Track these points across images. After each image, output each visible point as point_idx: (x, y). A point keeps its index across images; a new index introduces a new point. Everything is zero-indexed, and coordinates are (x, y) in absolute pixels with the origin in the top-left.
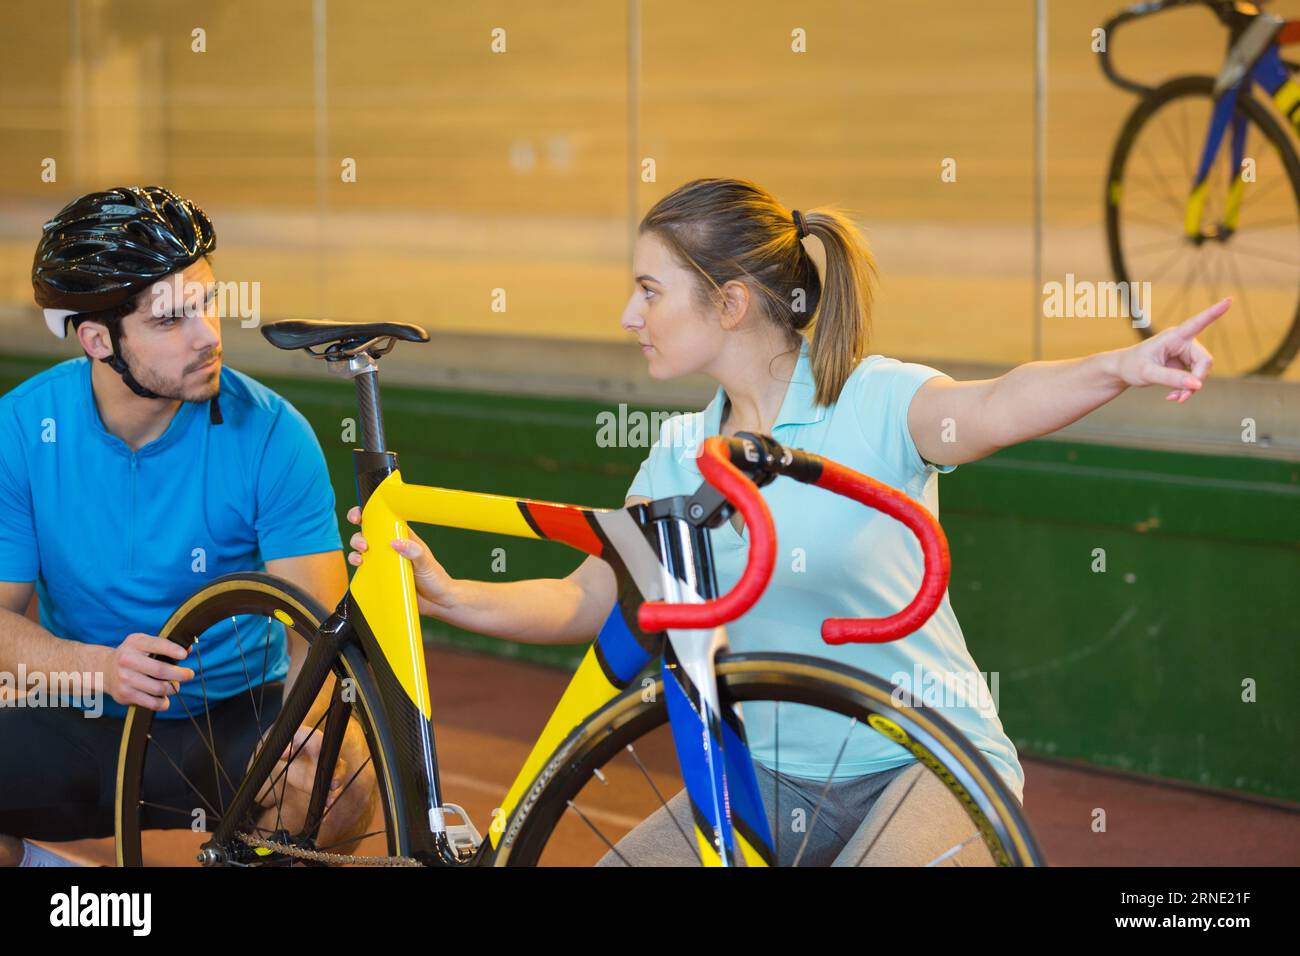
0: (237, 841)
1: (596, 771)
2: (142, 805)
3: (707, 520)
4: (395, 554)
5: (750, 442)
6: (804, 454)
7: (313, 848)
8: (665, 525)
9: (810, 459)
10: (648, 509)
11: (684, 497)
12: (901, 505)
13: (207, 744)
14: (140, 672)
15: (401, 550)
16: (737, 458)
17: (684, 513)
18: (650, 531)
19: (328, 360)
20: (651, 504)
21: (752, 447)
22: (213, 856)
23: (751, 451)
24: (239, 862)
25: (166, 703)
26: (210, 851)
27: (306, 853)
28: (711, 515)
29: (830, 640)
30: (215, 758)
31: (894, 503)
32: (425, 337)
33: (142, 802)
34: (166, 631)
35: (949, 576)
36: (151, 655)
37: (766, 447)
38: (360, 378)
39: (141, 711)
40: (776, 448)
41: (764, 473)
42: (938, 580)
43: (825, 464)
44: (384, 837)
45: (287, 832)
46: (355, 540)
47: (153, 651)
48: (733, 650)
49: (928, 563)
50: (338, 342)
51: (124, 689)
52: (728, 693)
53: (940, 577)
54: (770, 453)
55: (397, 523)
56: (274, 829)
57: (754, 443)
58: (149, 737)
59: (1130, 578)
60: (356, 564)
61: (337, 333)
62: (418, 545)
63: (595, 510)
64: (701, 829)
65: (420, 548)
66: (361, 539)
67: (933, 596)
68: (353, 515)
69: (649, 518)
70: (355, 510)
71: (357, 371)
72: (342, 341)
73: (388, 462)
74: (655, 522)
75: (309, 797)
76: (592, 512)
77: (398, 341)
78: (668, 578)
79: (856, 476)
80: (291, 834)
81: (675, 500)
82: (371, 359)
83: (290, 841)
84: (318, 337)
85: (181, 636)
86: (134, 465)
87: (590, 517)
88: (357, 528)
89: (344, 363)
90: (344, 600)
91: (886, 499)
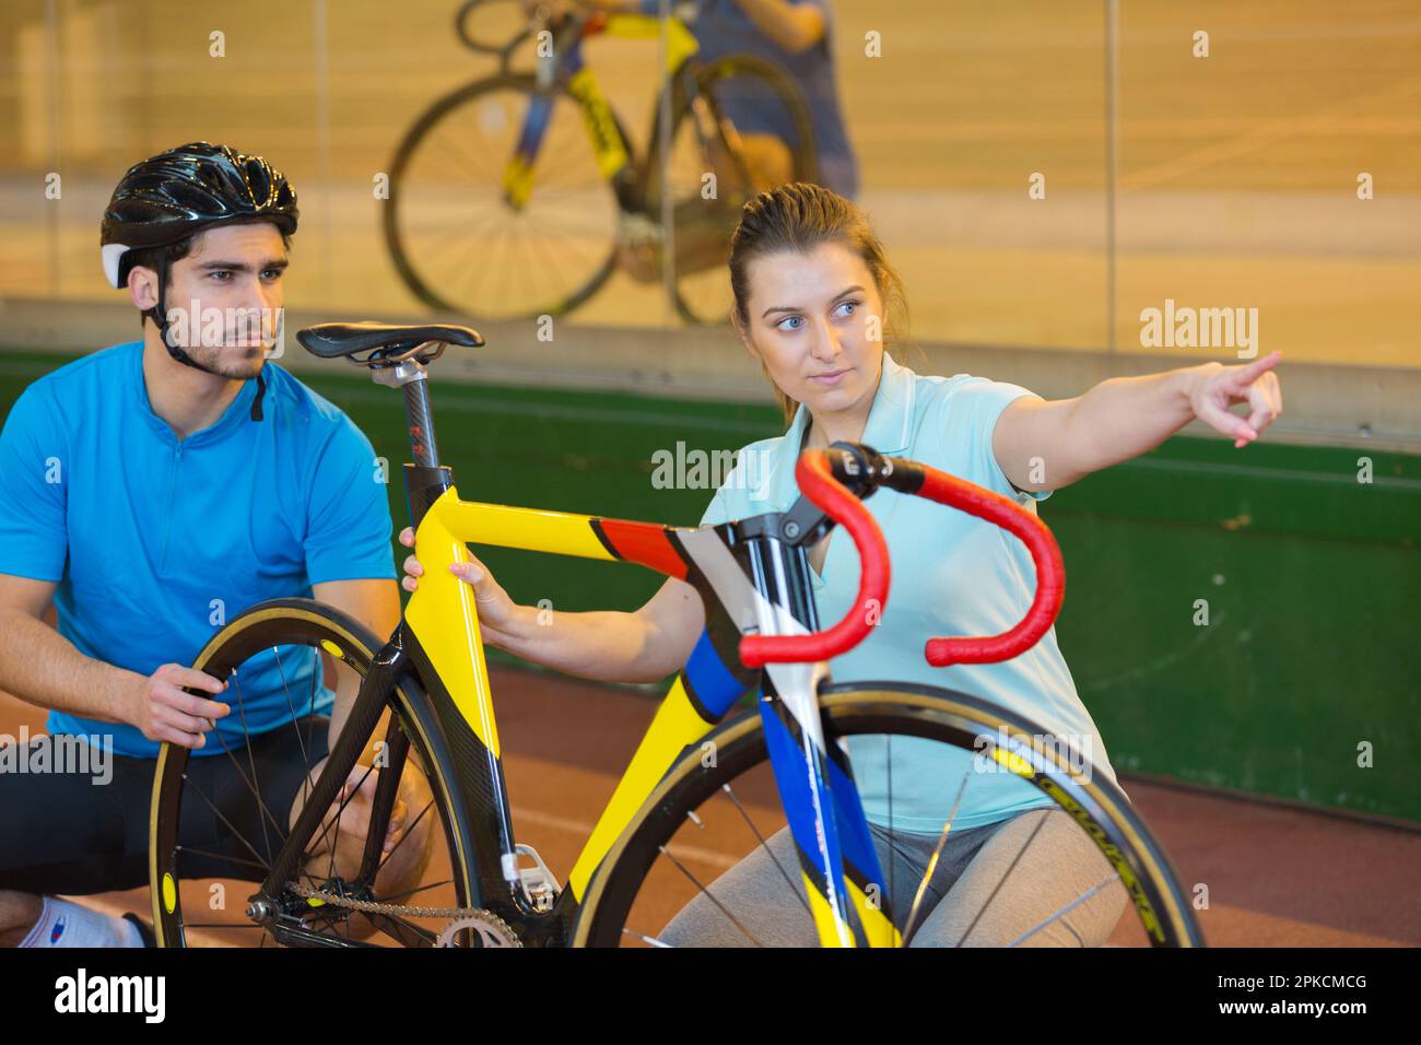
0: (288, 892)
1: (691, 814)
2: (178, 851)
3: (804, 538)
4: (453, 579)
5: (849, 453)
6: (904, 461)
7: (372, 899)
8: (757, 545)
9: (911, 467)
10: (737, 527)
11: (777, 514)
12: (1009, 514)
13: (250, 786)
14: (172, 707)
15: (460, 574)
16: (838, 471)
17: (779, 532)
18: (740, 552)
19: (372, 367)
20: (740, 523)
21: (851, 459)
22: (262, 909)
23: (851, 463)
24: (292, 915)
25: (202, 740)
26: (260, 904)
27: (366, 906)
28: (808, 534)
29: (934, 662)
30: (260, 802)
31: (1001, 511)
32: (479, 341)
33: (179, 848)
34: (201, 662)
35: (1064, 588)
36: (185, 689)
37: (866, 457)
38: (408, 388)
39: (174, 749)
40: (877, 458)
41: (865, 486)
42: (1052, 594)
43: (927, 472)
44: (452, 886)
45: (341, 880)
46: (409, 563)
47: (187, 685)
48: (836, 679)
49: (1040, 576)
50: (382, 348)
51: (156, 724)
52: (833, 726)
53: (1054, 591)
54: (871, 464)
55: (455, 546)
56: (326, 876)
57: (854, 455)
58: (185, 777)
59: (1219, 580)
60: (410, 589)
61: (381, 338)
62: (478, 568)
63: (677, 529)
64: (810, 876)
65: (480, 571)
66: (416, 563)
67: (1047, 612)
68: (406, 536)
69: (737, 537)
70: (408, 530)
71: (404, 379)
72: (386, 347)
73: (443, 478)
74: (745, 542)
75: (364, 843)
76: (674, 532)
77: (449, 346)
78: (762, 602)
79: (960, 484)
80: (346, 881)
81: (767, 518)
82: (419, 366)
83: (346, 889)
84: (361, 342)
85: (217, 668)
86: (178, 455)
87: (673, 537)
88: (411, 551)
89: (389, 370)
90: (398, 628)
91: (993, 508)
